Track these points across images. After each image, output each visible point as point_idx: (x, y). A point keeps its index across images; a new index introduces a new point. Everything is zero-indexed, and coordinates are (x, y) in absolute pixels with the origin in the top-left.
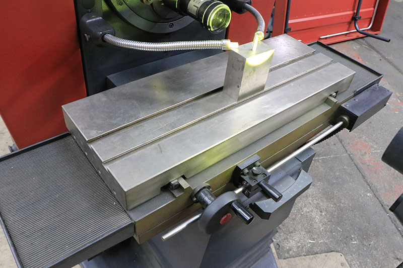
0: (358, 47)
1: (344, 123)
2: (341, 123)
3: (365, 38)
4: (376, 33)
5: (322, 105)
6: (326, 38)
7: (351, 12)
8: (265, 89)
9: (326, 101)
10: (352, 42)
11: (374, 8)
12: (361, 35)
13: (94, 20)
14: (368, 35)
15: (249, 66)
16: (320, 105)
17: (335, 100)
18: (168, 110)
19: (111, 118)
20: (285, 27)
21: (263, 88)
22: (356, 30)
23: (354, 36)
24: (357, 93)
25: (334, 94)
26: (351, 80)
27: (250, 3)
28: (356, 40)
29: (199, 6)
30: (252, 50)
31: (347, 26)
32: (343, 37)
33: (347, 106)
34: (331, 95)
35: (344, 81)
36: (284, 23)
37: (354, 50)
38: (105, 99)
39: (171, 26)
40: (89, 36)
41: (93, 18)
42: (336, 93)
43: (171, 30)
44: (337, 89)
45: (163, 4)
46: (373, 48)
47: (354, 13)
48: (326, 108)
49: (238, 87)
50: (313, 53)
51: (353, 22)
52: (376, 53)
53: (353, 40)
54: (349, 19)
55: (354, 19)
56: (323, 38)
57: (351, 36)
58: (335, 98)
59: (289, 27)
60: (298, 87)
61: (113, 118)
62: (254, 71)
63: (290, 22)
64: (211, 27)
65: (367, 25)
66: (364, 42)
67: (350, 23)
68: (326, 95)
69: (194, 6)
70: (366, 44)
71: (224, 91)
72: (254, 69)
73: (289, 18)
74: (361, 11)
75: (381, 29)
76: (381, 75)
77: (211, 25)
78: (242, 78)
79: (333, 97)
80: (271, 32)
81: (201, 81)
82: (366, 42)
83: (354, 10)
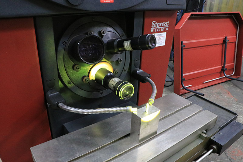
0: (227, 86)
1: (213, 150)
2: (212, 150)
3: (231, 81)
4: (237, 77)
5: (197, 139)
6: (207, 82)
7: (221, 66)
8: (157, 134)
9: (200, 136)
10: (224, 83)
11: (234, 63)
12: (229, 79)
13: (54, 94)
14: (232, 79)
15: (144, 123)
16: (196, 139)
17: (205, 136)
18: (95, 151)
19: (58, 157)
20: (181, 78)
21: (156, 132)
22: (225, 76)
23: (225, 80)
24: (221, 129)
25: (204, 132)
26: (215, 121)
27: (149, 77)
28: (226, 82)
29: (114, 84)
30: (145, 112)
31: (219, 74)
32: (218, 80)
33: (214, 138)
34: (203, 132)
35: (211, 123)
36: (180, 76)
37: (225, 88)
38: (57, 143)
39: (102, 93)
40: (50, 104)
41: (54, 93)
42: (206, 130)
43: (102, 95)
44: (207, 128)
45: (96, 82)
46: (237, 86)
47: (222, 67)
48: (200, 142)
49: (139, 135)
50: (191, 104)
51: (223, 72)
52: (239, 89)
53: (224, 82)
54: (220, 70)
55: (223, 70)
56: (205, 83)
57: (223, 80)
58: (205, 134)
59: (183, 78)
60: (179, 130)
61: (60, 157)
62: (148, 125)
63: (184, 75)
64: (122, 97)
65: (231, 73)
66: (231, 83)
67: (221, 73)
68: (200, 132)
69: (112, 84)
70: (232, 84)
71: (131, 136)
72: (148, 123)
73: (183, 73)
74: (226, 65)
75: (241, 74)
76: (237, 114)
77: (121, 96)
78: (140, 130)
79: (204, 133)
80: (173, 81)
81: (118, 129)
82: (232, 83)
83: (222, 65)
